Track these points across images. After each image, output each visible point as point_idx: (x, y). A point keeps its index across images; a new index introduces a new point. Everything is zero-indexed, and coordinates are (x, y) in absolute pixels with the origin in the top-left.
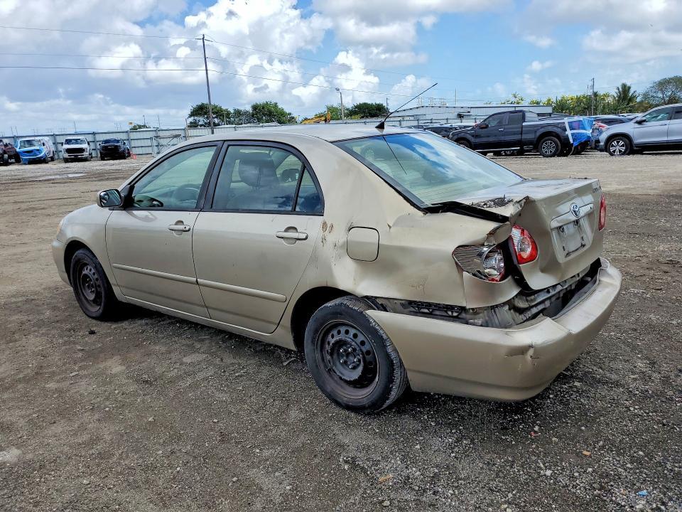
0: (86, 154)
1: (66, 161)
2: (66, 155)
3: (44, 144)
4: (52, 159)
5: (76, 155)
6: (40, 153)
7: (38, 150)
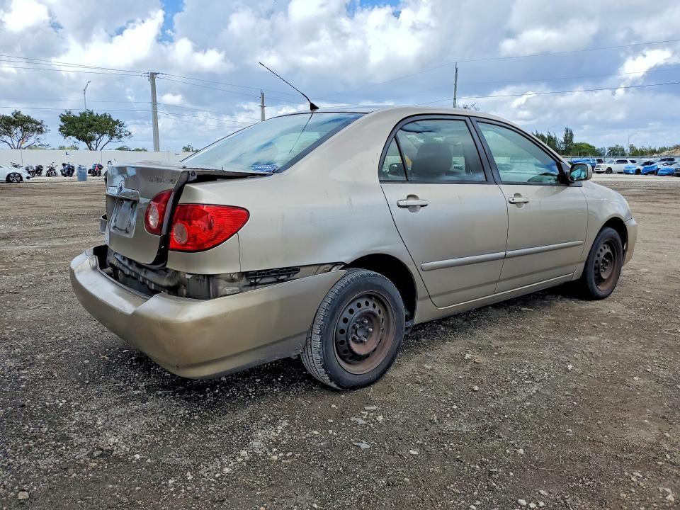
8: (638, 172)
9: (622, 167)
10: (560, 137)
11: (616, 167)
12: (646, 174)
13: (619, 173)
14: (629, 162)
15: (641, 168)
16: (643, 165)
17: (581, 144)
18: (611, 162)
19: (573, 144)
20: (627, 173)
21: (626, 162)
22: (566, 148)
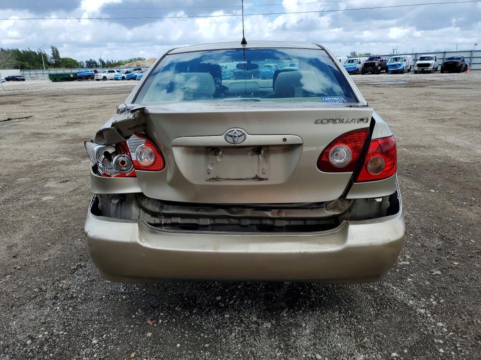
0: (430, 68)
1: (416, 72)
2: (416, 68)
3: (405, 60)
4: (409, 71)
5: (423, 69)
6: (400, 66)
7: (399, 64)
8: (123, 78)
9: (112, 75)
10: (49, 53)
11: (108, 75)
12: (129, 80)
13: (111, 80)
14: (116, 72)
15: (125, 76)
16: (125, 74)
17: (66, 59)
18: (105, 72)
19: (60, 59)
20: (116, 79)
21: (113, 72)
22: (56, 62)
